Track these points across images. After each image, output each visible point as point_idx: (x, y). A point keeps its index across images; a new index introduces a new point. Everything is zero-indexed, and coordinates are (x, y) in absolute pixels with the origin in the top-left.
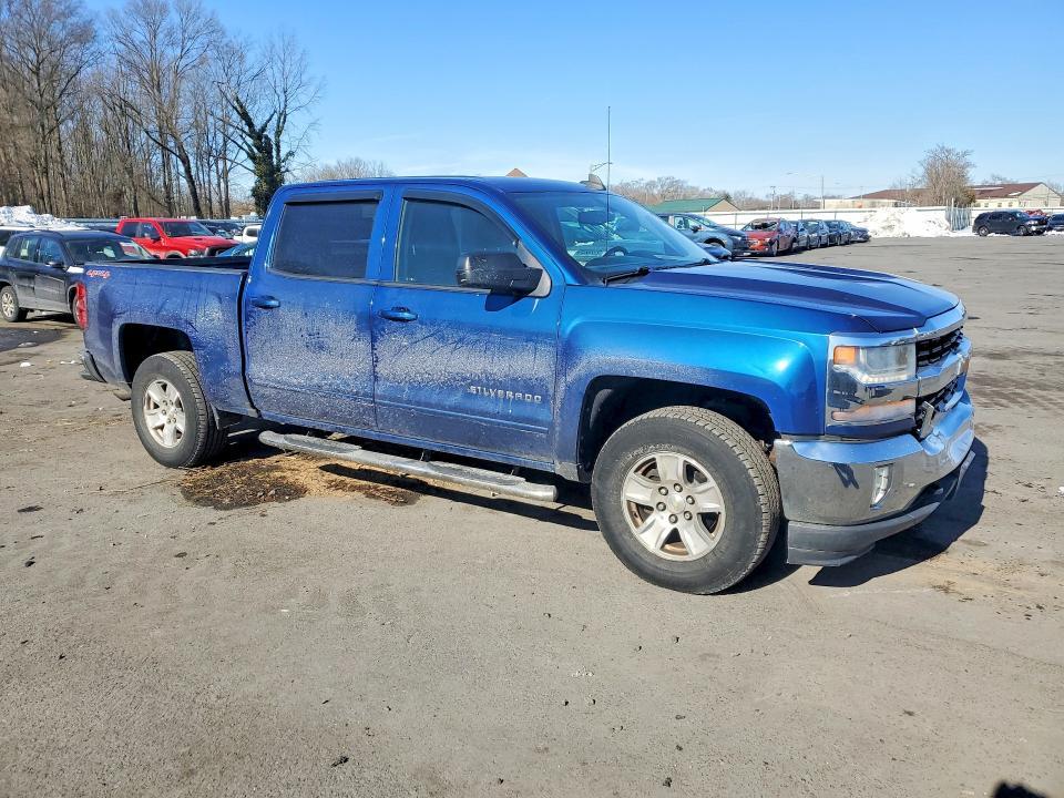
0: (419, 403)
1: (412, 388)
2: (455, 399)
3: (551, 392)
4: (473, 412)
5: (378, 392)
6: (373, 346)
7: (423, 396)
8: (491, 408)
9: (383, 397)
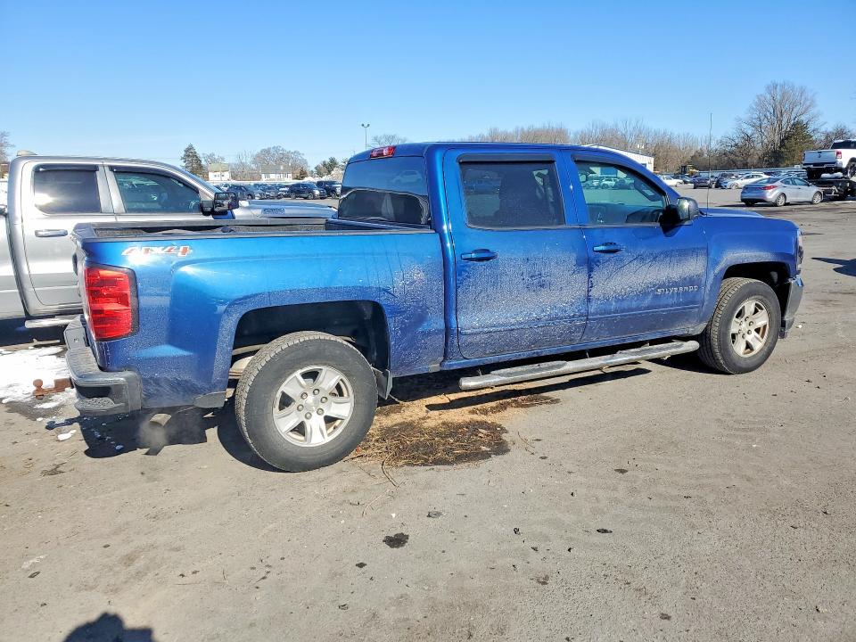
0: (623, 311)
1: (617, 300)
2: (647, 302)
3: (703, 282)
4: (660, 307)
5: (592, 310)
6: (590, 275)
7: (625, 305)
8: (670, 301)
9: (593, 314)
